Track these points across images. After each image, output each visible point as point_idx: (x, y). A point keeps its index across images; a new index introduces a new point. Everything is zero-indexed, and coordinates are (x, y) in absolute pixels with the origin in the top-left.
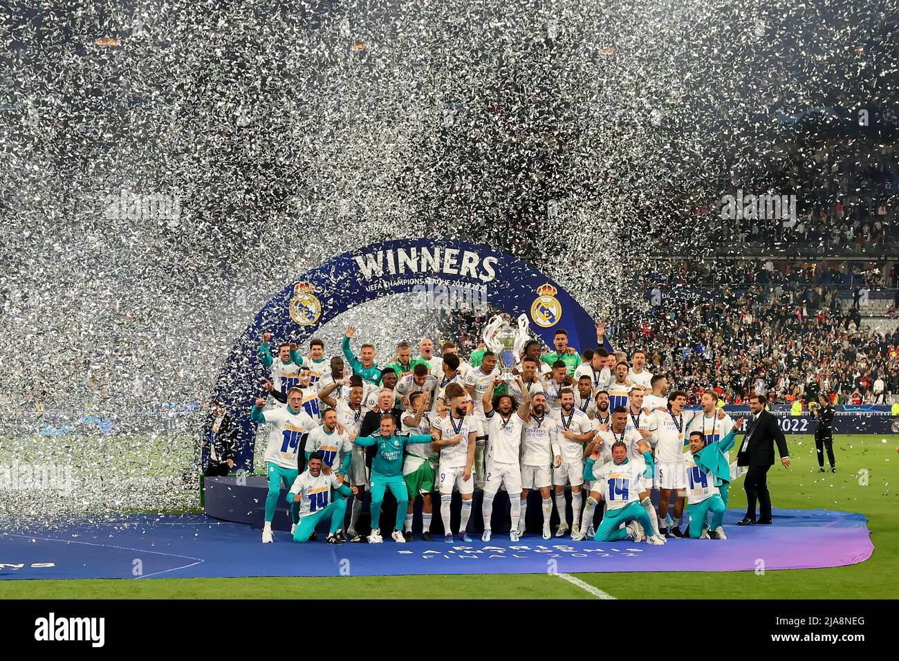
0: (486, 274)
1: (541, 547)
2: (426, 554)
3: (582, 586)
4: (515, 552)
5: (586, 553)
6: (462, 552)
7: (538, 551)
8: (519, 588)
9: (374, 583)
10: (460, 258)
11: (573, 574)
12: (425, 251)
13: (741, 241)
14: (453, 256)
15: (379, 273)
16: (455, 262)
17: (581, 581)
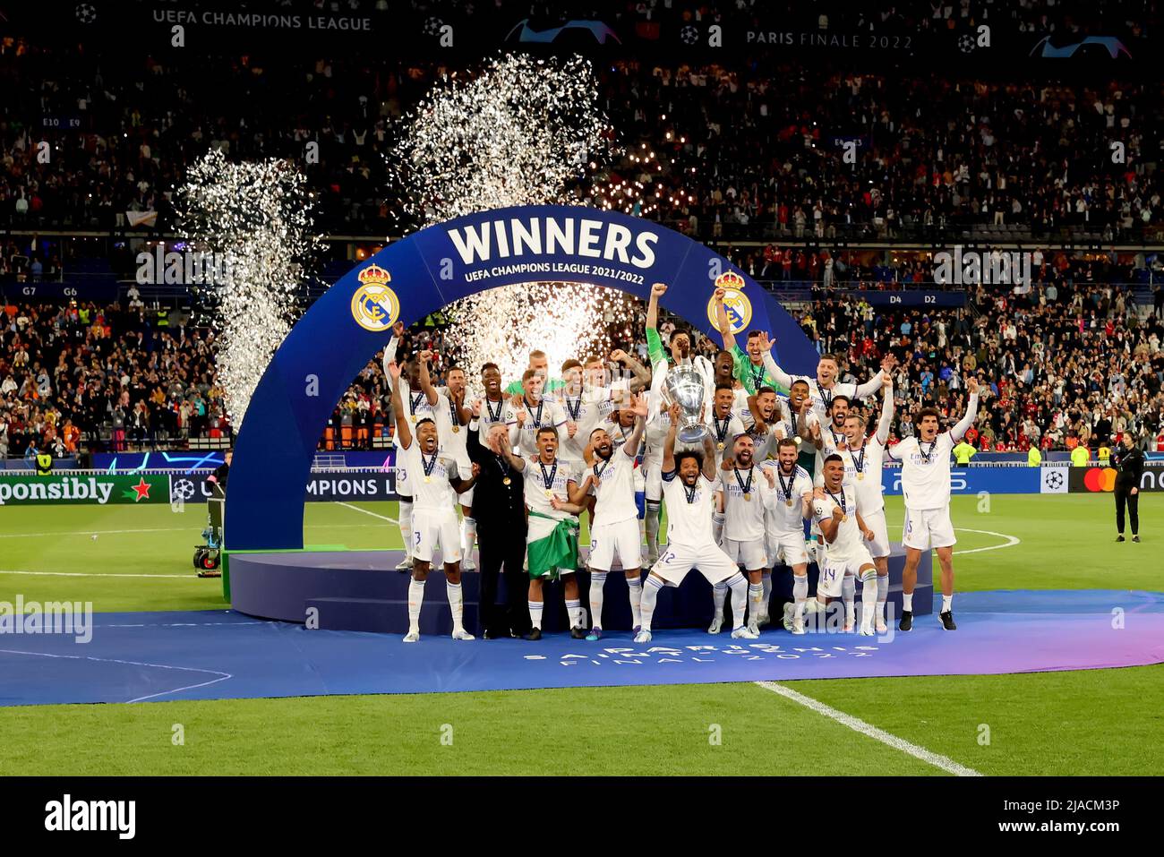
0: (642, 257)
1: (733, 647)
2: (564, 660)
3: (794, 698)
4: (696, 653)
5: (797, 653)
6: (618, 656)
7: (728, 652)
8: (703, 703)
9: (489, 700)
10: (602, 234)
11: (781, 682)
12: (551, 222)
13: (999, 222)
14: (593, 232)
15: (485, 255)
16: (595, 239)
17: (793, 692)
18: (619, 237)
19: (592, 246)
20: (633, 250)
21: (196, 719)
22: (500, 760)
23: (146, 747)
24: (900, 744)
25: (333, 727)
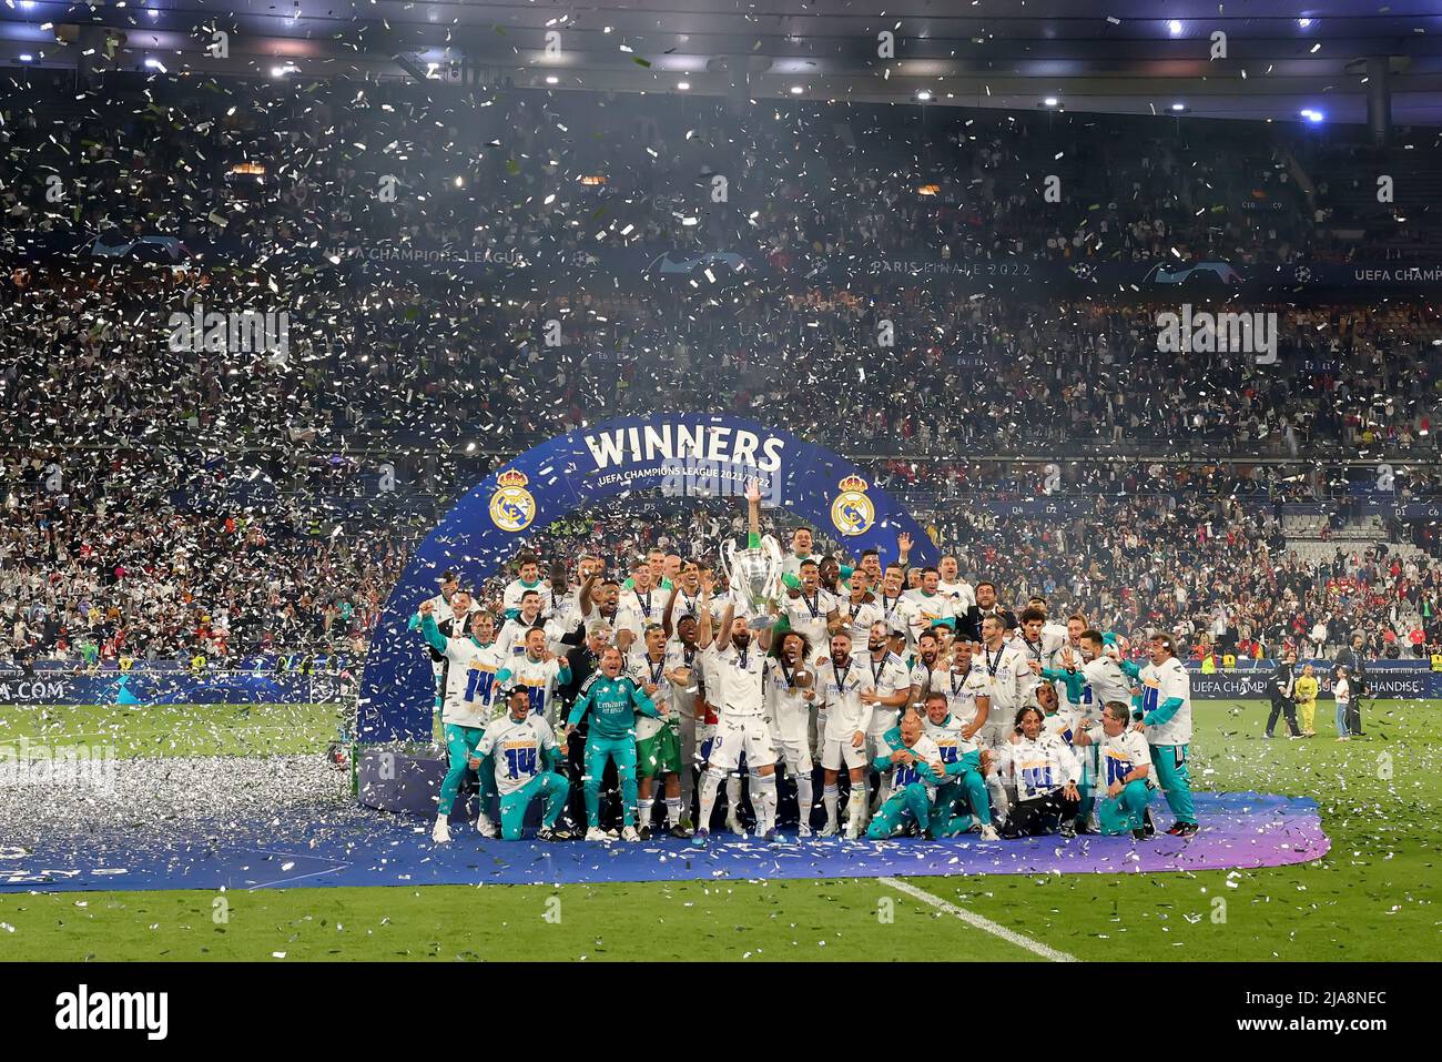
0: (768, 461)
3: (914, 894)
12: (682, 429)
13: (1118, 437)
14: (722, 438)
15: (618, 459)
16: (724, 445)
17: (912, 887)
18: (747, 443)
19: (720, 451)
20: (759, 454)
21: (315, 906)
22: (612, 950)
23: (263, 932)
24: (1022, 941)
25: (448, 916)
